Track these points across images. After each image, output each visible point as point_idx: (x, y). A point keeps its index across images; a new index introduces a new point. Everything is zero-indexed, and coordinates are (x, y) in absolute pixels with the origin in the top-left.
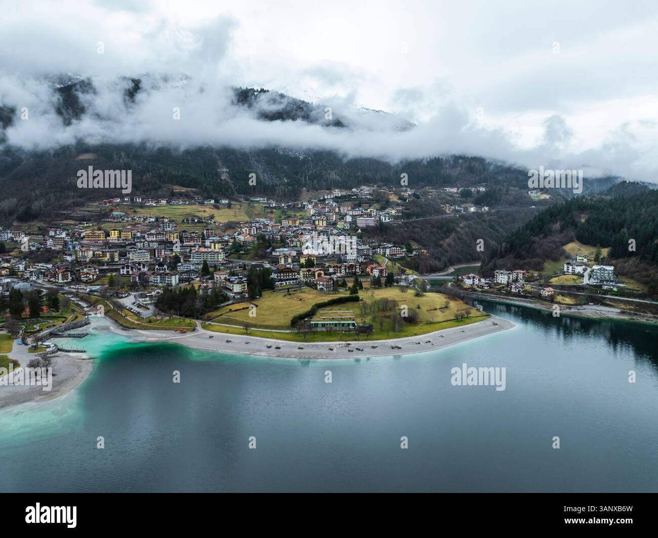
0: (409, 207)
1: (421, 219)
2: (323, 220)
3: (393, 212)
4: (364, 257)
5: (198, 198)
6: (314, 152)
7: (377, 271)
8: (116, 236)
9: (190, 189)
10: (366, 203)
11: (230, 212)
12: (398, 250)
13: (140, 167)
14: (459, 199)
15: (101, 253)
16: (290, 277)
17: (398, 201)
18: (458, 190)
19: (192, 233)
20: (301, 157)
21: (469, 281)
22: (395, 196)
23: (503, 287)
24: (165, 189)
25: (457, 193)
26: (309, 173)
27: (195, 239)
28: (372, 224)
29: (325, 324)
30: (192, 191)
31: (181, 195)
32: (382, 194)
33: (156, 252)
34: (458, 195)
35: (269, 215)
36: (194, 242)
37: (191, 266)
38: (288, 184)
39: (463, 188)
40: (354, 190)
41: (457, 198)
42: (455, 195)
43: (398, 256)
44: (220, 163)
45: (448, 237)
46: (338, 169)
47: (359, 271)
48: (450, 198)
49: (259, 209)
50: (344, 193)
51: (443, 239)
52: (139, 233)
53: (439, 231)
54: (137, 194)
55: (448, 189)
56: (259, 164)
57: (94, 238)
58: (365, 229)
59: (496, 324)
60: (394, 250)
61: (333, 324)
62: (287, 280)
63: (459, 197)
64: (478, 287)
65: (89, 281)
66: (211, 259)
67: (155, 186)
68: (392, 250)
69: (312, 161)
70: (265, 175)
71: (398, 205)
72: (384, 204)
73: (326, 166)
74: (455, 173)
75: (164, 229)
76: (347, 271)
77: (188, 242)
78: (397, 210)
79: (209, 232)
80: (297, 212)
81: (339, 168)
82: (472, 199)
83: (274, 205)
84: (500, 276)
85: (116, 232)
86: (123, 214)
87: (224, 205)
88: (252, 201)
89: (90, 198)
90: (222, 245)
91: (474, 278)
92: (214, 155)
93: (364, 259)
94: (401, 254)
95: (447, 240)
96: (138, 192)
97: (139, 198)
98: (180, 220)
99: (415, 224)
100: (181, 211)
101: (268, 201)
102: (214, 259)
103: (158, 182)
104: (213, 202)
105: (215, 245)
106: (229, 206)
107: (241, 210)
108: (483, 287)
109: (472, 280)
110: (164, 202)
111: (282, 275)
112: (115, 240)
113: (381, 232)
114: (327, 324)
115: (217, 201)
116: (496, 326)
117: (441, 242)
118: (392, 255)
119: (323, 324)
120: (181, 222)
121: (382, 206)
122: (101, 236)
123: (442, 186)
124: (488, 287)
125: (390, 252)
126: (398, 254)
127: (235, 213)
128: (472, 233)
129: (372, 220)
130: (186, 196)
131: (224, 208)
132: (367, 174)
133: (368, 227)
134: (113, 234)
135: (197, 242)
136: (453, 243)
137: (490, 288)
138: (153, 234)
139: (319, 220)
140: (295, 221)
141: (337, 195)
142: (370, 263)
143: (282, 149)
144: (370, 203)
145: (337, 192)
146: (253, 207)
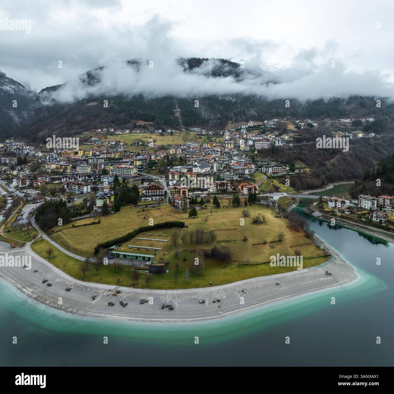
0: (302, 134)
1: (310, 143)
2: (231, 144)
3: (286, 138)
4: (238, 176)
5: (151, 128)
6: (242, 96)
7: (246, 189)
8: (82, 154)
9: (147, 123)
10: (269, 131)
11: (171, 138)
12: (280, 169)
13: (119, 109)
14: (351, 127)
15: (59, 166)
16: (158, 193)
17: (294, 129)
18: (351, 120)
19: (131, 153)
20: (233, 100)
21: (331, 203)
22: (292, 125)
23: (365, 214)
24: (132, 123)
25: (350, 123)
26: (236, 110)
27: (130, 157)
28: (266, 147)
29: (126, 255)
30: (148, 124)
31: (140, 126)
32: (283, 124)
33: (98, 166)
34: (350, 125)
35: (199, 140)
36: (129, 159)
37: (110, 178)
38: (219, 118)
39: (354, 119)
40: (266, 122)
41: (349, 127)
42: (347, 124)
43: (280, 174)
44: (177, 106)
45: (333, 158)
46: (257, 107)
47: (230, 188)
48: (343, 127)
49: (192, 136)
50: (256, 124)
51: (328, 159)
52: (97, 152)
53: (326, 153)
54: (113, 126)
55: (342, 120)
56: (203, 106)
57: (66, 155)
58: (262, 151)
59: (330, 274)
60: (276, 169)
61: (134, 256)
62: (154, 196)
63: (350, 126)
64: (339, 211)
65: (37, 187)
66: (126, 173)
67: (126, 121)
68: (274, 169)
69: (240, 103)
70: (206, 112)
71: (293, 132)
72: (282, 132)
73: (250, 105)
74: (349, 108)
75: (117, 150)
76: (219, 188)
77: (125, 159)
78: (289, 136)
79: (143, 152)
80: (218, 137)
81: (259, 107)
82: (361, 128)
83: (204, 133)
84: (364, 201)
85: (82, 151)
86: (98, 139)
87: (169, 133)
88: (190, 131)
89: (86, 129)
90: (142, 162)
91: (336, 201)
92: (175, 101)
93: (239, 177)
94: (281, 172)
95: (332, 161)
96: (114, 125)
97: (112, 129)
98: (130, 143)
99: (304, 147)
100: (134, 137)
101: (201, 130)
102: (128, 173)
103: (128, 118)
104: (160, 131)
105: (136, 162)
106: (172, 134)
107: (180, 137)
108: (344, 211)
109: (334, 203)
110: (128, 131)
111: (150, 191)
112: (80, 157)
113: (273, 153)
114: (128, 255)
115: (163, 131)
116: (330, 278)
117: (326, 162)
118: (274, 173)
119: (124, 255)
120: (130, 145)
121: (280, 133)
122: (71, 154)
123: (338, 118)
124: (349, 212)
125: (272, 171)
126: (280, 172)
127: (173, 139)
128: (356, 155)
129: (267, 144)
130: (144, 128)
131: (168, 135)
132: (279, 110)
133: (263, 149)
134: (80, 153)
135: (131, 159)
136: (336, 163)
137: (352, 213)
138: (104, 153)
139: (228, 144)
140: (212, 144)
141: (250, 125)
142: (243, 181)
143: (221, 95)
144: (272, 130)
145: (251, 123)
146: (189, 134)
